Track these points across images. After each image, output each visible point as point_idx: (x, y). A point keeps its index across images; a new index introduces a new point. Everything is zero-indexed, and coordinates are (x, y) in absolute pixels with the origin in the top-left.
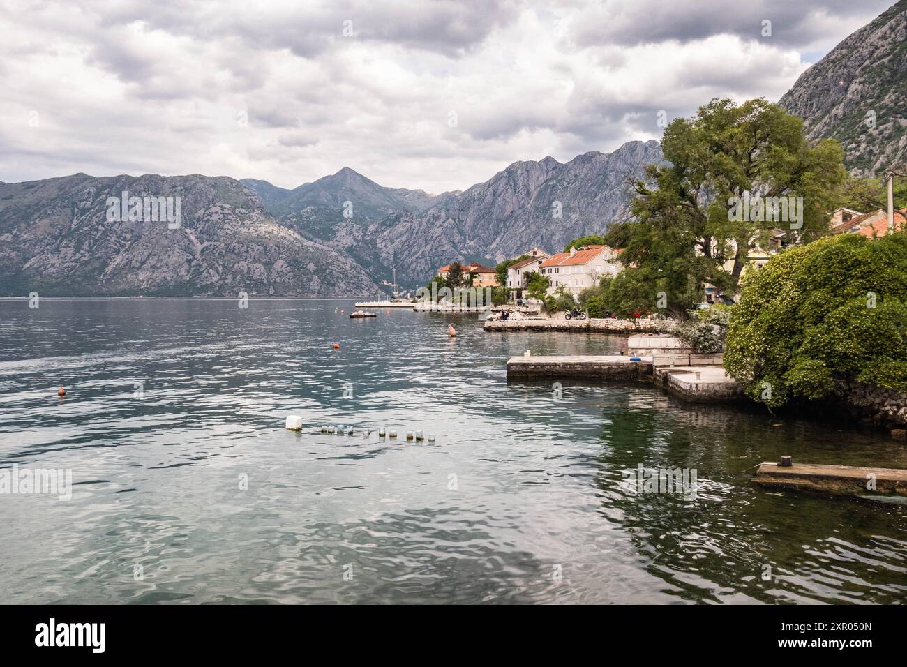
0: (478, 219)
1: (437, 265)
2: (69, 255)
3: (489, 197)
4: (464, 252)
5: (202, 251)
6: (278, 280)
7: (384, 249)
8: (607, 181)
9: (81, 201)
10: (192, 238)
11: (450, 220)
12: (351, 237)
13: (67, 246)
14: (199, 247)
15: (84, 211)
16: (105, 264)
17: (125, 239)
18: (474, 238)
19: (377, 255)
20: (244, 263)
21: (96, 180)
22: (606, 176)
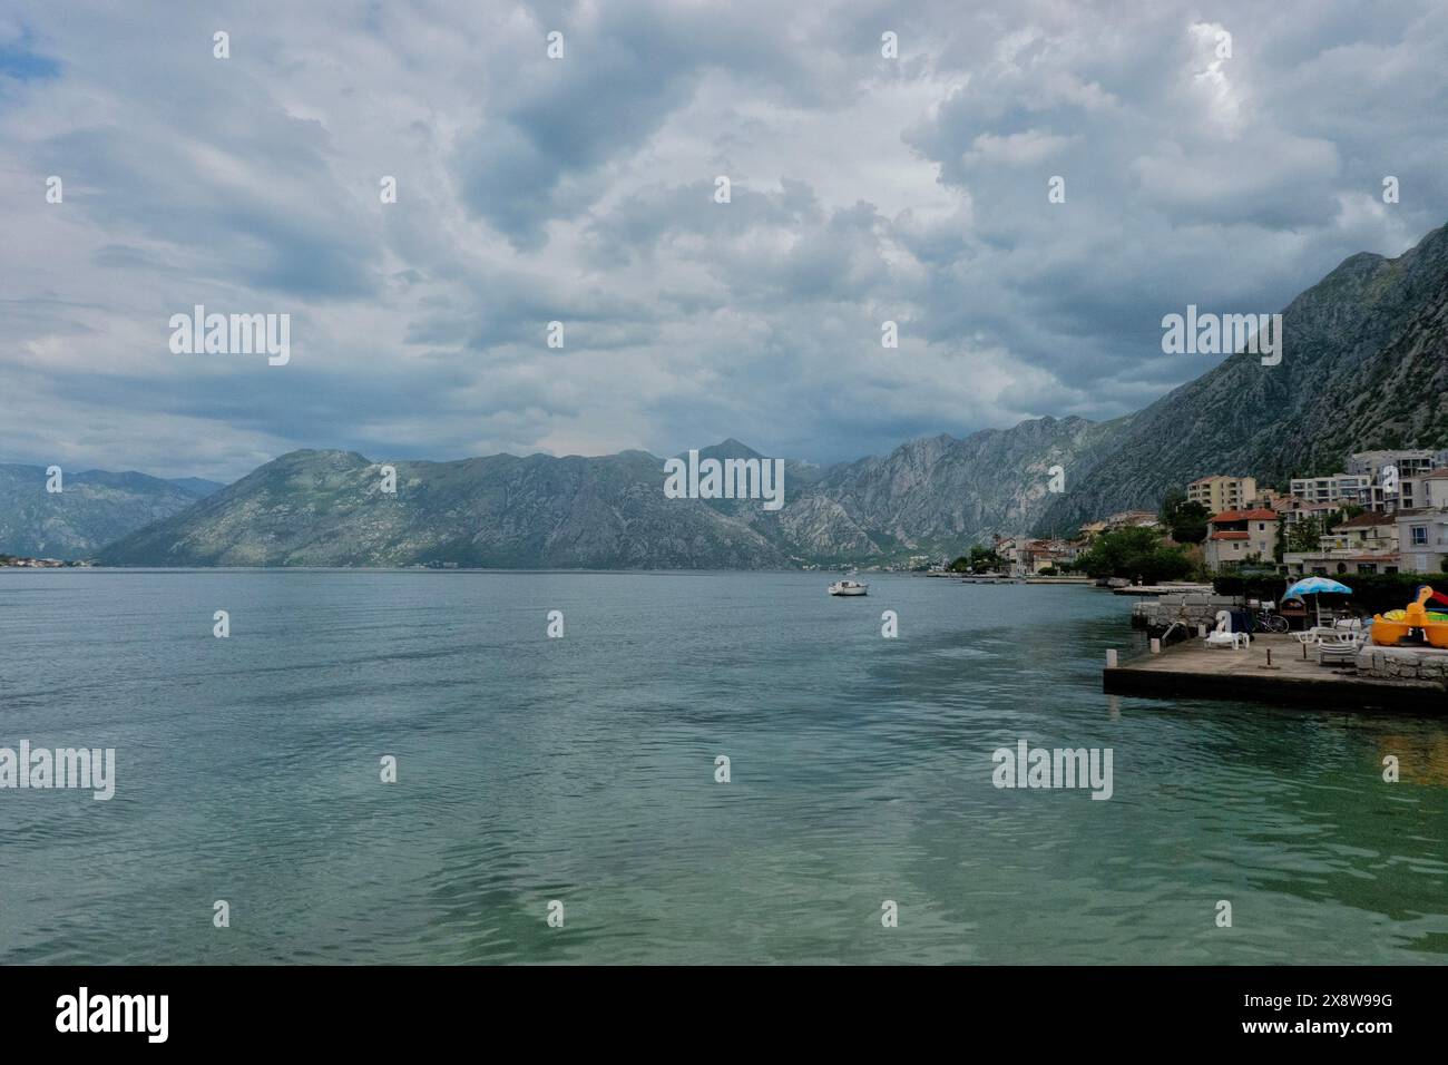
0: (876, 496)
1: (840, 541)
2: (511, 531)
3: (887, 473)
4: (864, 528)
5: (628, 527)
6: (699, 554)
7: (787, 525)
8: (1005, 460)
9: (512, 480)
10: (617, 514)
11: (848, 496)
12: (753, 513)
13: (508, 523)
14: (625, 524)
15: (516, 489)
16: (543, 539)
17: (557, 515)
18: (872, 514)
19: (780, 532)
20: (667, 539)
21: (522, 460)
22: (1003, 454)
